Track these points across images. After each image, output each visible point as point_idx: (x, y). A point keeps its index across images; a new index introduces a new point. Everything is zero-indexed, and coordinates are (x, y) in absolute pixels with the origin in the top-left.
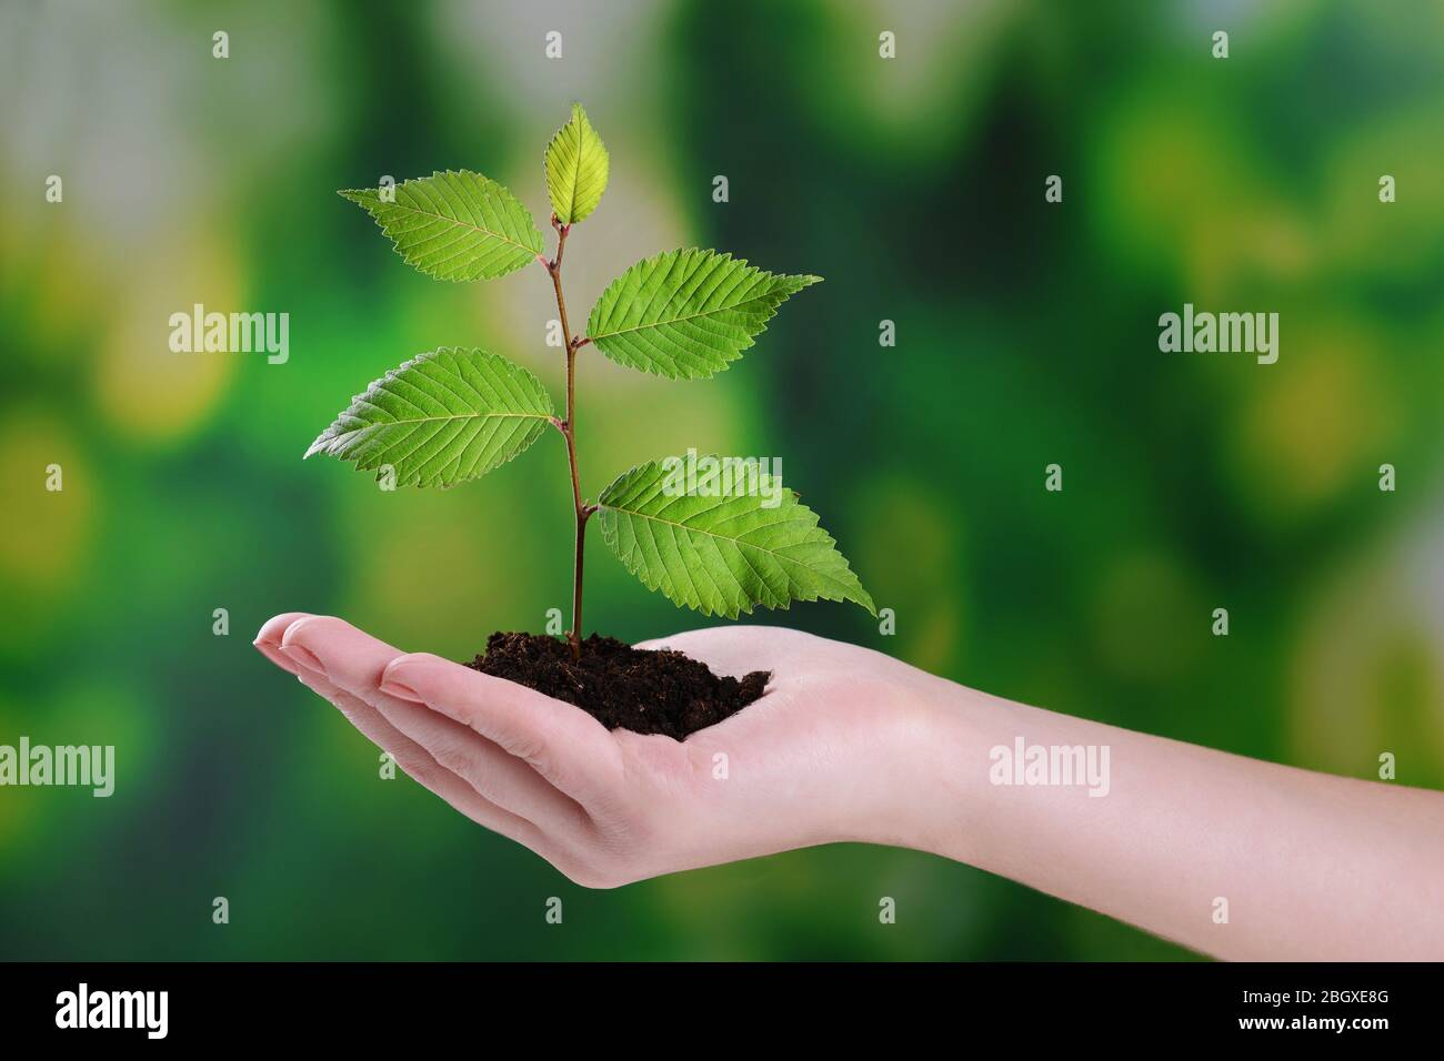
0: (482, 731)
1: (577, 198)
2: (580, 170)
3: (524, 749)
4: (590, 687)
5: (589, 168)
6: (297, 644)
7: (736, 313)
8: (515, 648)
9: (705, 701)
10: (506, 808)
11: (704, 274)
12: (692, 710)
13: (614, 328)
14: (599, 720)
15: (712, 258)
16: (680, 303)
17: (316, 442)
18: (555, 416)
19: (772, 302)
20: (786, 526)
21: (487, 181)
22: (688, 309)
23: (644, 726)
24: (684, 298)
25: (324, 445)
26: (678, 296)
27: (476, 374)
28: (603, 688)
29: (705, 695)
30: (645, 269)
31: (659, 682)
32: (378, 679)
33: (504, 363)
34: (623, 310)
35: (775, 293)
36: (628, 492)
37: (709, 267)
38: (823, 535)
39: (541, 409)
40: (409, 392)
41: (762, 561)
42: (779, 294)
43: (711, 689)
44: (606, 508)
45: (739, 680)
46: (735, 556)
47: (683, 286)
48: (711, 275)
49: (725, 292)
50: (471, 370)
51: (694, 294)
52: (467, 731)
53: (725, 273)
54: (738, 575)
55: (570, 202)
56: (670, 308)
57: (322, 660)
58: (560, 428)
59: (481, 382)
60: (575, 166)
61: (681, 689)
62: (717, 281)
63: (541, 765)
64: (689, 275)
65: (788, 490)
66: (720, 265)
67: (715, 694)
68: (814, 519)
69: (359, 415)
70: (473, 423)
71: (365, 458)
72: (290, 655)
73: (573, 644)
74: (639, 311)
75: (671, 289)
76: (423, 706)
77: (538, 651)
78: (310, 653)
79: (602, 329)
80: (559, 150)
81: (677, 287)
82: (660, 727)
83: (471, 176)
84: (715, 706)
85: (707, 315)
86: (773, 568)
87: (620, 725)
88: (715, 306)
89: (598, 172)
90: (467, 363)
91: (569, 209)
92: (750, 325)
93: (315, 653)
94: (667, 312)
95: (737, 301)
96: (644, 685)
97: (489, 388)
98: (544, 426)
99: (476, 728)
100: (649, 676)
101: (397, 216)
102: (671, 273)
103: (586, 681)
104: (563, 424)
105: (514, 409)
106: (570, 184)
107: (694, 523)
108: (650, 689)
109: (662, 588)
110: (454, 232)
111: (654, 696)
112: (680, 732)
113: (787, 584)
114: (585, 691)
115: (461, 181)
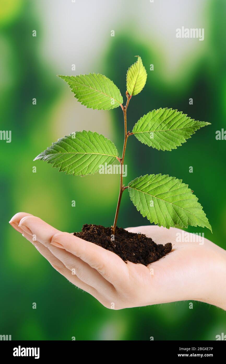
0: (84, 260)
1: (136, 87)
2: (138, 78)
3: (97, 267)
4: (118, 246)
5: (141, 78)
6: (25, 225)
7: (181, 131)
8: (93, 231)
9: (154, 253)
10: (87, 284)
11: (173, 117)
12: (150, 256)
13: (141, 130)
14: (121, 258)
15: (176, 112)
16: (163, 125)
17: (39, 156)
18: (118, 157)
19: (194, 129)
20: (188, 201)
21: (106, 78)
22: (166, 128)
23: (135, 261)
24: (165, 124)
25: (41, 157)
26: (163, 123)
27: (94, 140)
28: (122, 247)
29: (153, 250)
30: (154, 113)
31: (140, 246)
32: (50, 240)
33: (104, 137)
34: (145, 125)
35: (195, 126)
36: (138, 183)
37: (175, 115)
38: (199, 205)
39: (114, 154)
40: (72, 143)
41: (179, 211)
42: (196, 127)
43: (155, 248)
44: (131, 188)
45: (164, 246)
46: (171, 209)
47: (165, 120)
48: (175, 118)
49: (178, 124)
50: (93, 139)
51: (168, 123)
52: (79, 259)
53: (179, 117)
54: (171, 215)
55: (133, 88)
56: (160, 126)
57: (32, 231)
58: (119, 161)
59: (96, 143)
60: (137, 77)
61: (146, 248)
62: (177, 120)
63: (102, 272)
64: (168, 116)
65: (190, 189)
66: (178, 115)
67: (156, 250)
68: (197, 199)
69: (54, 149)
70: (93, 156)
71: (56, 163)
72: (22, 228)
73: (113, 230)
74: (150, 126)
75: (161, 120)
76: (64, 250)
77: (100, 232)
78: (28, 229)
79: (138, 130)
80: (132, 71)
81: (163, 120)
82: (140, 261)
83: (101, 75)
84: (156, 254)
85: (172, 130)
86: (183, 214)
87: (128, 260)
88: (175, 128)
89: (143, 80)
90: (92, 136)
91: (132, 90)
92: (186, 135)
93: (30, 229)
94: (159, 128)
95: (182, 127)
96: (135, 246)
97: (98, 145)
98: (115, 159)
99: (81, 258)
100: (136, 243)
101: (76, 86)
102: (162, 115)
103: (117, 244)
104: (121, 160)
105: (105, 153)
106: (134, 83)
107: (159, 196)
108: (137, 248)
109: (147, 217)
110: (95, 93)
111: (138, 250)
112: (146, 263)
113: (187, 220)
114: (116, 247)
115: (98, 77)
